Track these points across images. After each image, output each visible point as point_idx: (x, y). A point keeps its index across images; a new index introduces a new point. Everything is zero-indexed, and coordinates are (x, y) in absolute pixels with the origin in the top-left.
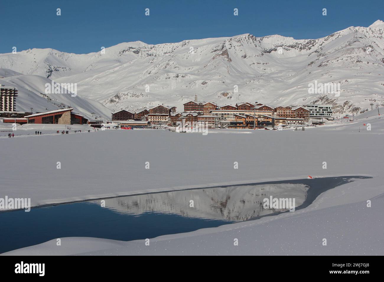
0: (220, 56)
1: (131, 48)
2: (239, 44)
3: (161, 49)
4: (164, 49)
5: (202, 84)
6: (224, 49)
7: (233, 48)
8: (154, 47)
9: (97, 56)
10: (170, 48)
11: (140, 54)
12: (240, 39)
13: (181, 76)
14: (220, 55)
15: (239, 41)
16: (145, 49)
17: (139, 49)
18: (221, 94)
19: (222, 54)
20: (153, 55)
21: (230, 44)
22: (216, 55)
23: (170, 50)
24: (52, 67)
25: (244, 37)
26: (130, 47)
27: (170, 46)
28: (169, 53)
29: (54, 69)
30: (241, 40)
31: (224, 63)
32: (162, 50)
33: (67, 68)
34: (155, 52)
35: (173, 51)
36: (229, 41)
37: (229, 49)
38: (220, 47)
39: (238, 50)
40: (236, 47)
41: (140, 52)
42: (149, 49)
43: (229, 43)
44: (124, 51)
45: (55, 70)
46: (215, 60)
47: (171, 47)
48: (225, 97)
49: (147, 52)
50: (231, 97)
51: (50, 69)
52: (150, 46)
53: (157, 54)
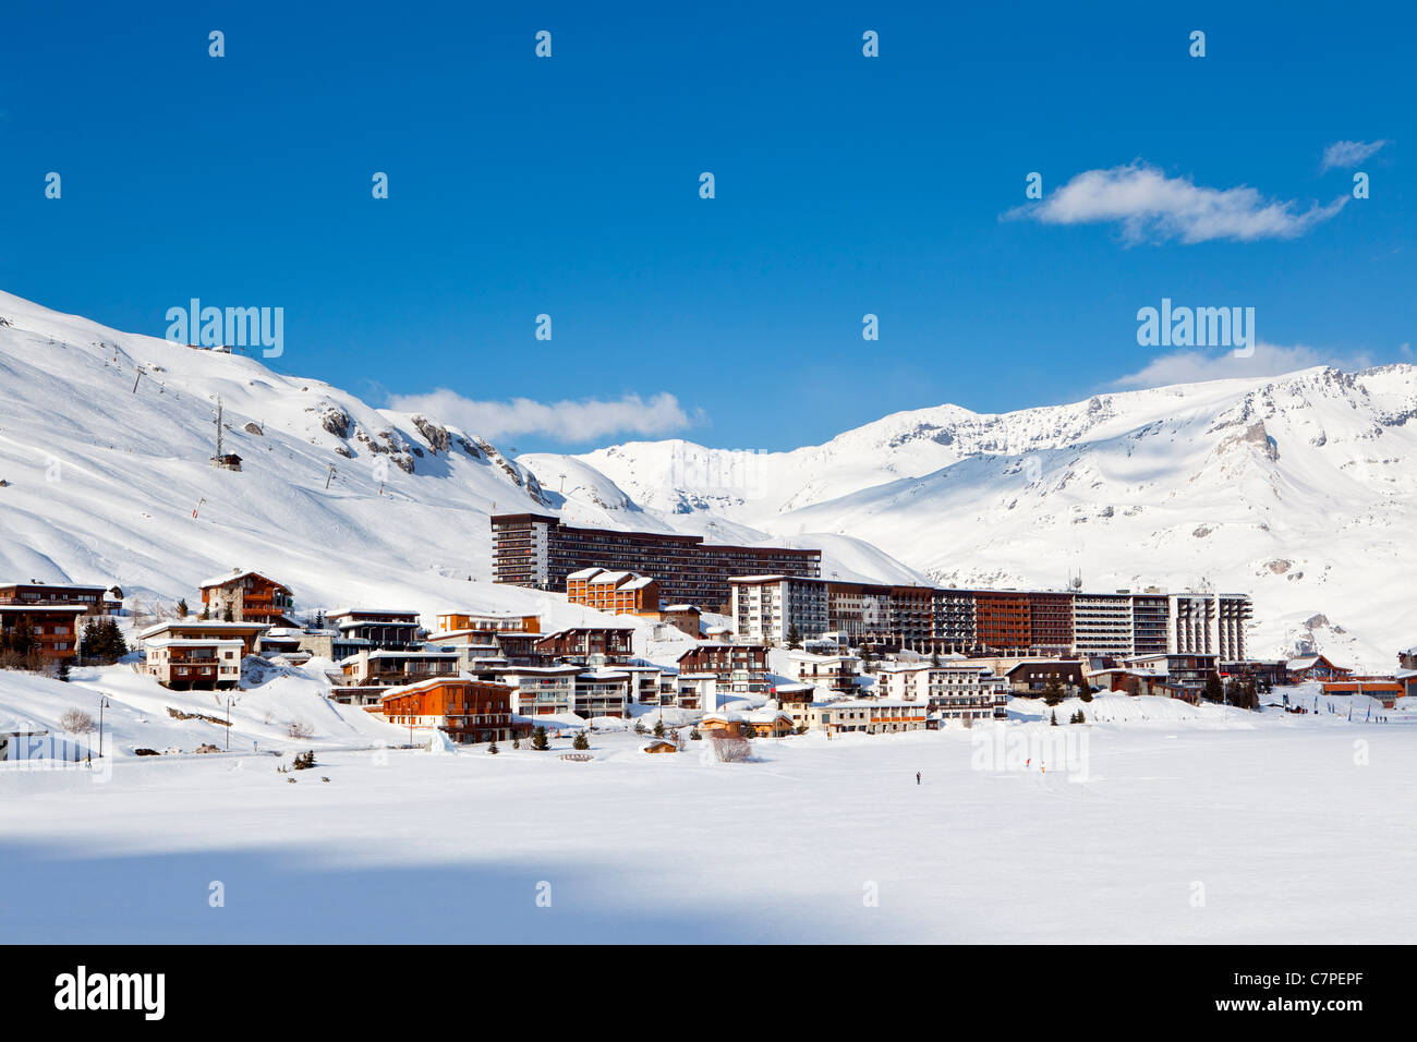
0: (1242, 442)
1: (928, 427)
2: (1298, 400)
3: (1022, 427)
4: (1029, 427)
5: (1194, 534)
6: (1252, 421)
7: (1278, 413)
8: (997, 421)
9: (821, 457)
10: (1049, 420)
11: (955, 445)
12: (1300, 385)
13: (1122, 512)
14: (1239, 440)
15: (1295, 392)
16: (970, 430)
17: (952, 428)
18: (1265, 566)
19: (1248, 437)
20: (996, 446)
21: (1269, 404)
22: (1228, 440)
23: (1051, 428)
24: (689, 497)
25: (1313, 376)
26: (924, 423)
27: (1048, 416)
28: (1048, 437)
29: (696, 503)
30: (1302, 389)
31: (1258, 464)
32: (1025, 430)
33: (733, 499)
34: (1002, 436)
35: (1060, 432)
36: (1265, 394)
37: (1268, 417)
38: (1238, 414)
39: (1297, 422)
40: (1288, 411)
41: (956, 438)
42: (983, 429)
43: (1265, 400)
44: (904, 437)
45: (697, 506)
46: (1225, 455)
47: (1055, 419)
48: (1280, 575)
49: (978, 439)
50: (1300, 576)
51: (685, 504)
52: (984, 418)
53: (1009, 443)
